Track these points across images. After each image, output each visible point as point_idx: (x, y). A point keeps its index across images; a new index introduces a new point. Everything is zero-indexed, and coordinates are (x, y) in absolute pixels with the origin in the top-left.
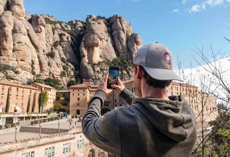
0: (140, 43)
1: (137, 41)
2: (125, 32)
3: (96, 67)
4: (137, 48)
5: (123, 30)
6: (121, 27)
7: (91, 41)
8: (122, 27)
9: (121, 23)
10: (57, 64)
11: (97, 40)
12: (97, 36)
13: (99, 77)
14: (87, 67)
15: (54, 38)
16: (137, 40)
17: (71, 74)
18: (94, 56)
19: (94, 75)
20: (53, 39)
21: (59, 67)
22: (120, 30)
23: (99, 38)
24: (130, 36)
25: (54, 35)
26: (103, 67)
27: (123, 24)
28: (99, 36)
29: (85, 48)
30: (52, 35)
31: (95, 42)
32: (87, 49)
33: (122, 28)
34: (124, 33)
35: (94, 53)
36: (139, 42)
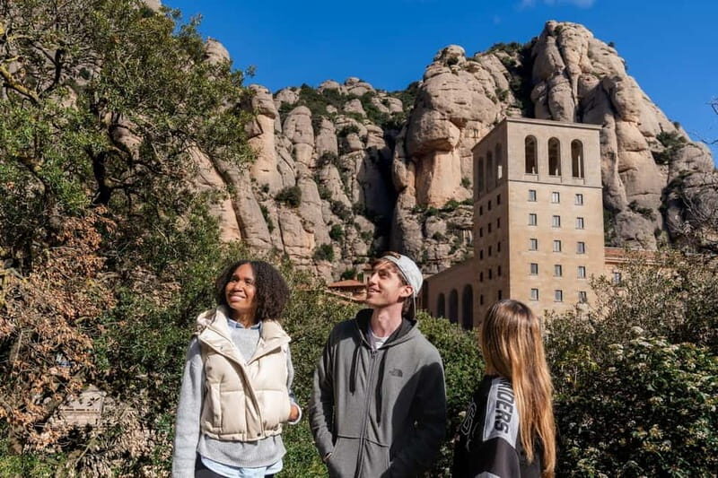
0: (631, 107)
1: (617, 103)
2: (575, 79)
3: (433, 222)
4: (617, 129)
5: (568, 74)
6: (561, 63)
7: (423, 135)
8: (566, 61)
9: (562, 50)
10: (304, 223)
11: (443, 129)
12: (443, 115)
13: (436, 256)
14: (405, 222)
15: (318, 144)
16: (619, 99)
17: (358, 252)
18: (434, 183)
19: (423, 248)
20: (315, 148)
21: (308, 231)
22: (558, 74)
23: (451, 120)
24: (593, 91)
25: (319, 137)
26: (462, 218)
27: (568, 51)
28: (448, 112)
29: (407, 164)
30: (309, 137)
31: (437, 134)
32: (415, 164)
33: (564, 67)
34: (571, 82)
35: (433, 173)
36: (628, 104)
